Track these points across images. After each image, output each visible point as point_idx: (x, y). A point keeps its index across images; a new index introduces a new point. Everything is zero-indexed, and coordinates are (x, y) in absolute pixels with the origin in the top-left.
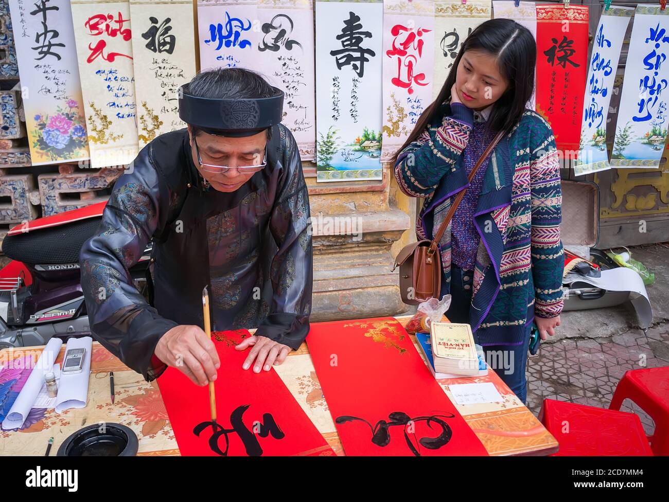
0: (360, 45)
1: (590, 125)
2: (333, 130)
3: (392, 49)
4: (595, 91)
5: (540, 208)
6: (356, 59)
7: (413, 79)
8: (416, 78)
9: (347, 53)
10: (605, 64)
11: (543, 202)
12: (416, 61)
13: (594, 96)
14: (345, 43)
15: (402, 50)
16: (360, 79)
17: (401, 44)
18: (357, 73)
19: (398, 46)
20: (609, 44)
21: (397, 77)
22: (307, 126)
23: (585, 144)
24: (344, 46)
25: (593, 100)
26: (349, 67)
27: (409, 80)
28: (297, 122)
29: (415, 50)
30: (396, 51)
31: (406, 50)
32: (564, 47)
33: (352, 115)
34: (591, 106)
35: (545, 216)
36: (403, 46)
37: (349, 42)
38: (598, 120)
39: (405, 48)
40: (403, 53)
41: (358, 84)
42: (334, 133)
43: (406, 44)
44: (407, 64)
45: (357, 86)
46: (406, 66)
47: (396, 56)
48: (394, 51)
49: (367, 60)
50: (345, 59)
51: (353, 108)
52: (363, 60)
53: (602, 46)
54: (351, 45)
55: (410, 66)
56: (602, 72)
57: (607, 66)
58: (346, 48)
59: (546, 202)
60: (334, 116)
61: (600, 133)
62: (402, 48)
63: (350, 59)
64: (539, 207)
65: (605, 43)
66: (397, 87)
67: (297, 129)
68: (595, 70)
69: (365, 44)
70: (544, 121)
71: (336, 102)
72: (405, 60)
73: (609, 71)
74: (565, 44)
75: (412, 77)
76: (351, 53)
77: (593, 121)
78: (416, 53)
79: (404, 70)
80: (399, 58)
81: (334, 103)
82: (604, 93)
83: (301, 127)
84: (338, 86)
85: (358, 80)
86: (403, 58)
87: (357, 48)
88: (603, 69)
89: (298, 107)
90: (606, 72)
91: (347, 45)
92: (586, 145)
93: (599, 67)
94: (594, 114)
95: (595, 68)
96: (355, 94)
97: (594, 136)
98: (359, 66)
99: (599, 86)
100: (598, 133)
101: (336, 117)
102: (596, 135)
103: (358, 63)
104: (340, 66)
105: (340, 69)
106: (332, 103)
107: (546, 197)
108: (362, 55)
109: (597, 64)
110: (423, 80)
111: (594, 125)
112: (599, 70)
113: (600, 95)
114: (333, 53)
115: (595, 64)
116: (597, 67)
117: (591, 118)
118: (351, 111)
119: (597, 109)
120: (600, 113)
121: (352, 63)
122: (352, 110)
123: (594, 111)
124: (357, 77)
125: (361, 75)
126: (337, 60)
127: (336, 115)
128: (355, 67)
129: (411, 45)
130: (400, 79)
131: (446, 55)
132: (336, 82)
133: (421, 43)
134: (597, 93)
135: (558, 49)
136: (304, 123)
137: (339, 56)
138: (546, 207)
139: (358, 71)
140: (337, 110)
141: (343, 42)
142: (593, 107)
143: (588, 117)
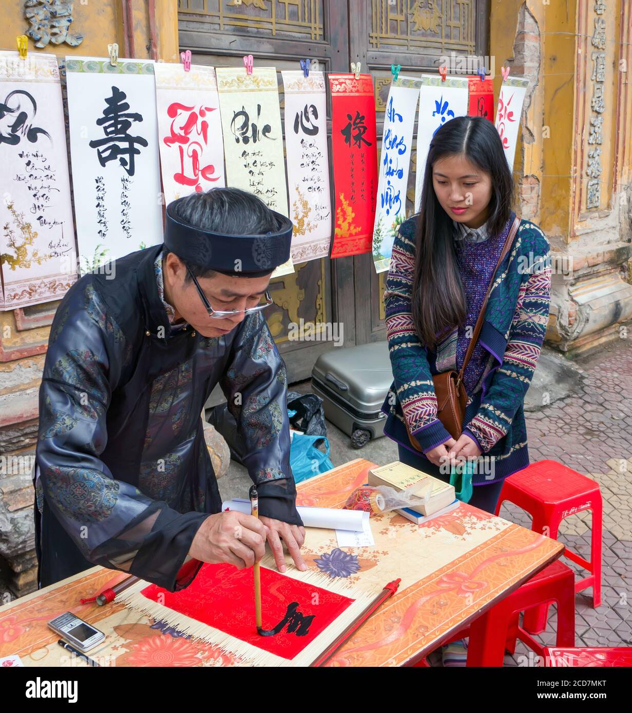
0: (128, 132)
1: (388, 212)
2: (100, 251)
3: (170, 136)
4: (390, 173)
5: (526, 324)
6: (124, 151)
7: (200, 172)
8: (204, 172)
9: (111, 144)
10: (398, 141)
11: (530, 317)
12: (202, 150)
13: (390, 178)
14: (109, 130)
15: (182, 136)
16: (131, 178)
17: (181, 128)
18: (126, 169)
19: (177, 131)
20: (401, 119)
21: (181, 173)
22: (65, 249)
23: (384, 234)
24: (107, 134)
25: (389, 183)
26: (116, 163)
27: (195, 175)
28: (53, 245)
29: (199, 134)
30: (175, 138)
31: (188, 136)
32: (358, 123)
33: (124, 227)
34: (386, 190)
35: (530, 333)
36: (183, 131)
37: (113, 129)
38: (396, 206)
39: (186, 133)
40: (184, 140)
41: (128, 185)
42: (102, 254)
43: (187, 128)
44: (191, 154)
45: (127, 187)
46: (189, 156)
47: (177, 144)
48: (173, 138)
49: (138, 152)
50: (110, 151)
51: (124, 218)
52: (133, 152)
53: (394, 121)
54: (116, 132)
55: (195, 156)
56: (396, 150)
57: (400, 143)
58: (110, 136)
59: (533, 318)
60: (101, 231)
61: (399, 220)
62: (182, 133)
63: (116, 151)
64: (526, 322)
65: (396, 118)
66: (181, 185)
67: (53, 254)
68: (388, 149)
69: (135, 130)
70: (542, 235)
71: (102, 212)
72: (188, 149)
73: (403, 150)
74: (358, 121)
75: (199, 171)
76: (117, 143)
77: (391, 208)
78: (200, 139)
79: (188, 162)
80: (180, 147)
81: (99, 214)
82: (400, 175)
83: (58, 250)
84: (103, 190)
85: (129, 180)
86: (185, 146)
87: (123, 136)
88: (397, 147)
89: (52, 224)
90: (400, 150)
91: (111, 132)
92: (386, 235)
93: (393, 144)
94: (391, 200)
95: (388, 146)
96: (126, 199)
97: (393, 225)
98: (128, 161)
99: (393, 167)
100: (397, 221)
101: (103, 232)
102: (396, 223)
103: (127, 157)
104: (103, 161)
105: (104, 165)
106: (97, 214)
107: (535, 313)
108: (131, 145)
109: (390, 142)
110: (212, 173)
111: (393, 211)
112: (392, 148)
113: (395, 176)
114: (94, 144)
115: (388, 141)
116: (390, 145)
117: (388, 204)
118: (123, 223)
119: (394, 194)
120: (397, 198)
121: (119, 156)
122: (123, 221)
123: (391, 195)
124: (126, 175)
125: (131, 172)
126: (99, 153)
127: (103, 229)
128: (123, 162)
129: (194, 129)
130: (185, 174)
131: (238, 141)
132: (99, 184)
133: (205, 126)
134: (392, 174)
135: (353, 127)
136: (61, 244)
137: (101, 148)
138: (533, 323)
139: (128, 167)
140: (104, 223)
141: (105, 128)
142: (389, 191)
143: (385, 204)
